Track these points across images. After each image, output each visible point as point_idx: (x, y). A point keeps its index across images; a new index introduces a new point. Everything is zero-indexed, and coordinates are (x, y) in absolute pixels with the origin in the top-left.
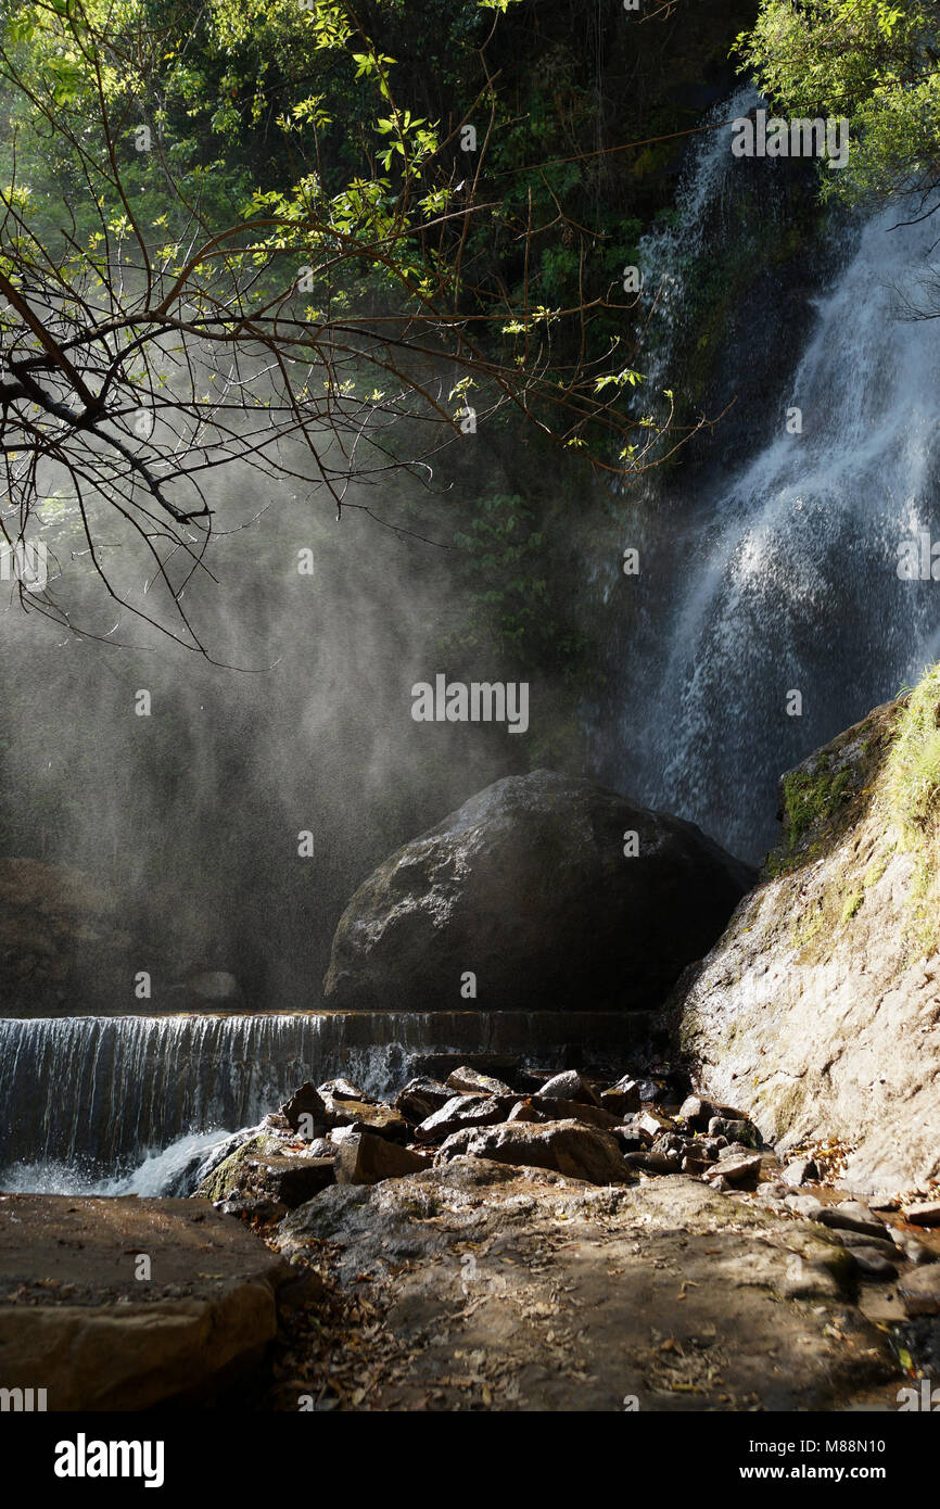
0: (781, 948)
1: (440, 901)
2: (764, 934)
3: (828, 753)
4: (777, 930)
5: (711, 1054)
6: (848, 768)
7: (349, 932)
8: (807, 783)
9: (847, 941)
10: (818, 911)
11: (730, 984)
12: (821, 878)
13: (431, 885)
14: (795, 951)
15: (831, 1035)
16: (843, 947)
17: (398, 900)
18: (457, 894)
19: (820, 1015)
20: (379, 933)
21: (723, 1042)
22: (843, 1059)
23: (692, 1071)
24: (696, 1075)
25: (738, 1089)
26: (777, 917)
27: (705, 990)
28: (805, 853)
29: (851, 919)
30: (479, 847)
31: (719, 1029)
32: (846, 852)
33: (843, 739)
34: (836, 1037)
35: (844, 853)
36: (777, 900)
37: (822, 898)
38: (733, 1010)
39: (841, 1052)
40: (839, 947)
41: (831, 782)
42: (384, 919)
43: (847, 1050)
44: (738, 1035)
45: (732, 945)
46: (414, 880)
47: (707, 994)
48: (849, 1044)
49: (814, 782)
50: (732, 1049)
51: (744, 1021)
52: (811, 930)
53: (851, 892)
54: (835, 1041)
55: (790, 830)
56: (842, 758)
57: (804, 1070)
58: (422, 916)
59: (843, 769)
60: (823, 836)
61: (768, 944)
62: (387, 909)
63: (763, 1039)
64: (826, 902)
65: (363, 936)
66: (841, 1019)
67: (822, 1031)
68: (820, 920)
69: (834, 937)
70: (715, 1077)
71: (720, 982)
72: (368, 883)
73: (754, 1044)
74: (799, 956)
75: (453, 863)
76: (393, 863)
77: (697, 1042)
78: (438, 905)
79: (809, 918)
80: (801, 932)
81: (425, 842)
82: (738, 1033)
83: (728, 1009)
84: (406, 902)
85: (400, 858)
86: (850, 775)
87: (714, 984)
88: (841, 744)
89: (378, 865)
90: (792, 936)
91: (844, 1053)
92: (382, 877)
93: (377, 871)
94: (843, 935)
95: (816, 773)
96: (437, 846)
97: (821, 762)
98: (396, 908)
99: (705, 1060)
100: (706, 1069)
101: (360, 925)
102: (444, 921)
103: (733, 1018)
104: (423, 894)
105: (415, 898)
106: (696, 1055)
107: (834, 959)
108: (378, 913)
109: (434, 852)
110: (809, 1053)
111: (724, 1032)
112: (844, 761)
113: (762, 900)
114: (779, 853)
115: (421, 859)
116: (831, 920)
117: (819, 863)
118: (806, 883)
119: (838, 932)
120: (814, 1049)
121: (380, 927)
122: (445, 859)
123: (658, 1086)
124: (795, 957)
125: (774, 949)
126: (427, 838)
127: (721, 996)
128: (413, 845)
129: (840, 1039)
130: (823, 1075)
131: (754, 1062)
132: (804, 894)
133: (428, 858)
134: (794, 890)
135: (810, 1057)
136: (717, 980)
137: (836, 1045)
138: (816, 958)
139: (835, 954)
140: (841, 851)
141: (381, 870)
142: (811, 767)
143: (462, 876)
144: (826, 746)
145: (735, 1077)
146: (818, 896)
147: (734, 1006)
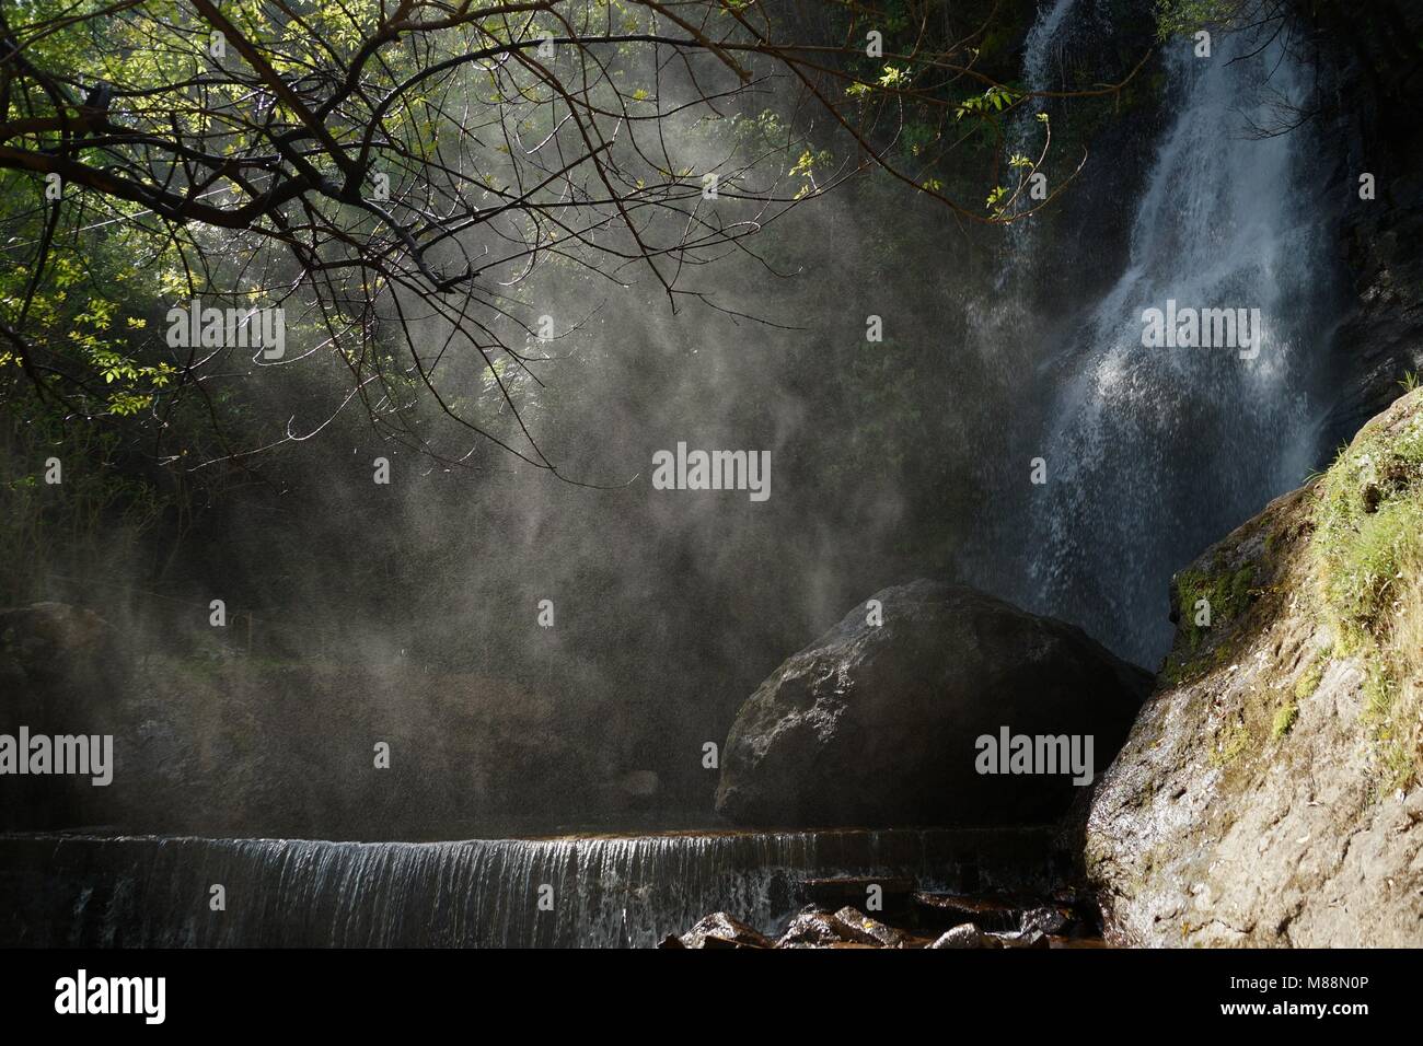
0: (1198, 766)
1: (824, 715)
2: (1175, 750)
3: (1224, 550)
4: (1191, 745)
5: (1125, 886)
6: (1250, 564)
7: (736, 748)
8: (1204, 582)
9: (1283, 762)
10: (1239, 725)
11: (1140, 805)
12: (1238, 686)
13: (814, 699)
14: (1216, 771)
15: (1282, 883)
16: (1279, 769)
17: (783, 714)
18: (841, 708)
19: (1262, 854)
20: (765, 748)
21: (1138, 873)
22: (1305, 916)
23: (1102, 900)
24: (1107, 906)
25: (1163, 936)
26: (1189, 731)
27: (1111, 810)
28: (1212, 657)
29: (1285, 736)
30: (861, 659)
31: (1132, 858)
32: (1265, 657)
33: (1239, 534)
34: (1290, 885)
35: (1262, 657)
36: (1187, 710)
37: (1242, 710)
38: (1147, 836)
39: (1300, 906)
40: (1273, 769)
41: (1231, 579)
42: (770, 733)
43: (1309, 905)
44: (1155, 867)
45: (1135, 758)
46: (796, 694)
47: (1113, 816)
48: (1311, 897)
49: (1212, 580)
50: (1150, 883)
51: (1162, 850)
52: (1233, 747)
53: (1280, 704)
54: (1289, 891)
55: (1188, 632)
56: (1241, 554)
57: (1250, 924)
58: (805, 731)
59: (1245, 566)
60: (1231, 638)
61: (1182, 762)
62: (773, 723)
63: (1188, 877)
64: (1248, 714)
65: (750, 752)
66: (1294, 863)
67: (1268, 875)
68: (1244, 735)
69: (1266, 757)
70: (1132, 916)
71: (1127, 803)
72: (754, 697)
73: (1178, 882)
74: (1221, 777)
75: (835, 677)
76: (777, 677)
77: (1106, 869)
78: (823, 718)
79: (1228, 733)
80: (1220, 748)
81: (808, 655)
82: (1155, 864)
83: (1141, 834)
84: (791, 716)
85: (784, 672)
86: (1254, 571)
87: (1120, 804)
88: (1238, 539)
89: (764, 679)
90: (1210, 753)
91: (1305, 909)
92: (767, 693)
93: (764, 684)
94: (1277, 754)
95: (1213, 571)
96: (819, 660)
97: (1217, 559)
98: (781, 722)
99: (1117, 892)
100: (1119, 901)
101: (747, 740)
102: (829, 736)
103: (1147, 846)
104: (808, 707)
105: (800, 712)
106: (1105, 884)
107: (1269, 785)
108: (764, 727)
109: (817, 665)
110: (1255, 903)
111: (1139, 861)
112: (1244, 557)
113: (1166, 710)
114: (1180, 657)
115: (804, 673)
116: (1258, 734)
117: (1232, 668)
118: (1219, 692)
119: (1269, 752)
120: (1261, 898)
121: (767, 742)
122: (828, 673)
123: (1064, 916)
124: (1216, 777)
125: (1190, 768)
126: (811, 650)
127: (1130, 819)
128: (796, 658)
129: (1296, 891)
130: (1279, 935)
131: (1180, 904)
132: (1219, 704)
133: (812, 670)
134: (1206, 699)
135: (1257, 909)
136: (1123, 800)
137: (1292, 898)
138: (1244, 781)
139: (1270, 778)
140: (1258, 655)
141: (766, 684)
142: (1206, 566)
143: (845, 689)
144: (1221, 543)
145: (1157, 919)
146: (1237, 708)
147: (1146, 832)
